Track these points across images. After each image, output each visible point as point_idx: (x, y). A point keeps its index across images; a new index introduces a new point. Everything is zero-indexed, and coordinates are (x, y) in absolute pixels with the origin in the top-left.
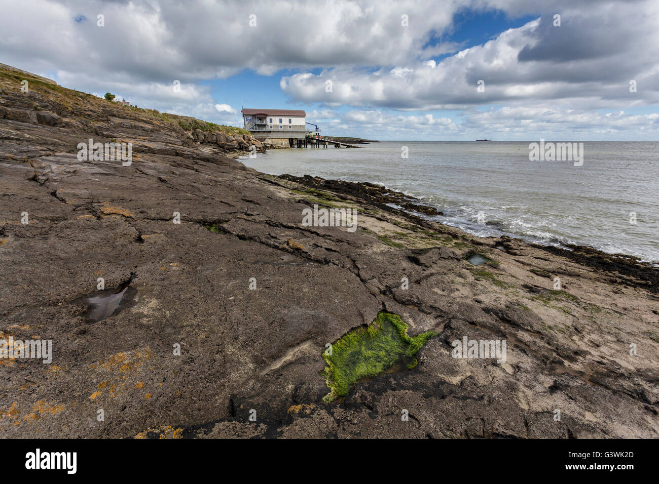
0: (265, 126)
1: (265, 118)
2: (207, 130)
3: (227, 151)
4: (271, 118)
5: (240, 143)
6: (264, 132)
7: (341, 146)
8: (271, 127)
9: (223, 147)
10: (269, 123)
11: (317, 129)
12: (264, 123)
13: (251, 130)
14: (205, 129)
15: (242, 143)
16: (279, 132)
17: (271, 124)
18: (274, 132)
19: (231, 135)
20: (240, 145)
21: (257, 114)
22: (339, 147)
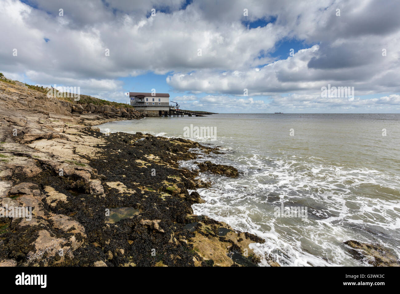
0: (143, 103)
1: (144, 98)
2: (98, 104)
3: (109, 117)
4: (147, 98)
5: (123, 113)
6: (142, 107)
7: (192, 115)
8: (147, 103)
9: (106, 115)
10: (145, 101)
11: (177, 105)
12: (143, 101)
13: (134, 105)
14: (97, 103)
15: (125, 113)
16: (152, 106)
17: (147, 102)
18: (149, 106)
19: (118, 108)
20: (123, 114)
21: (138, 96)
22: (191, 116)
